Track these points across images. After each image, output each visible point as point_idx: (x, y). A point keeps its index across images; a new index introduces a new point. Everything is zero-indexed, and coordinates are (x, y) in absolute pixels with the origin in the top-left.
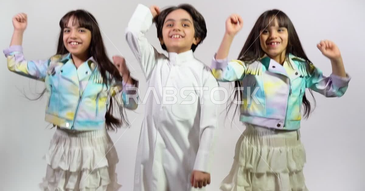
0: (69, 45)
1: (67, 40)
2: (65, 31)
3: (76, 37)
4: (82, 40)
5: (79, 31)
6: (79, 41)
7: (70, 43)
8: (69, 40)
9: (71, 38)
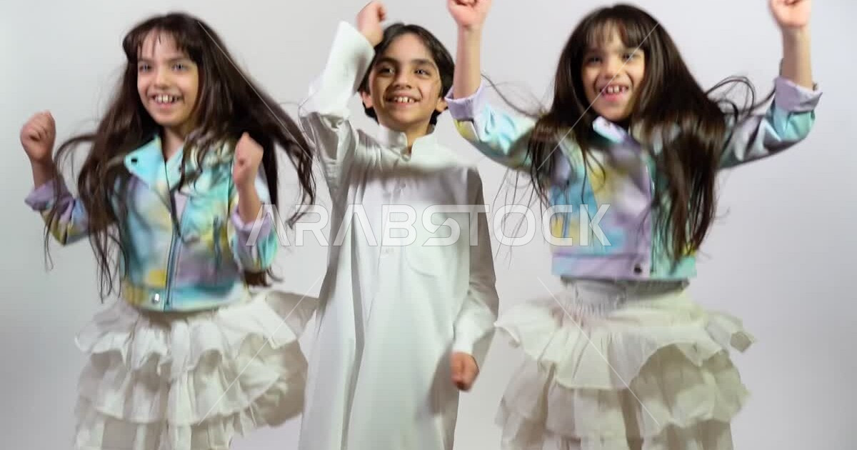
0: (152, 102)
1: (146, 91)
2: (141, 68)
3: (168, 84)
4: (180, 90)
5: (173, 67)
6: (175, 92)
7: (154, 97)
8: (152, 91)
9: (156, 86)
